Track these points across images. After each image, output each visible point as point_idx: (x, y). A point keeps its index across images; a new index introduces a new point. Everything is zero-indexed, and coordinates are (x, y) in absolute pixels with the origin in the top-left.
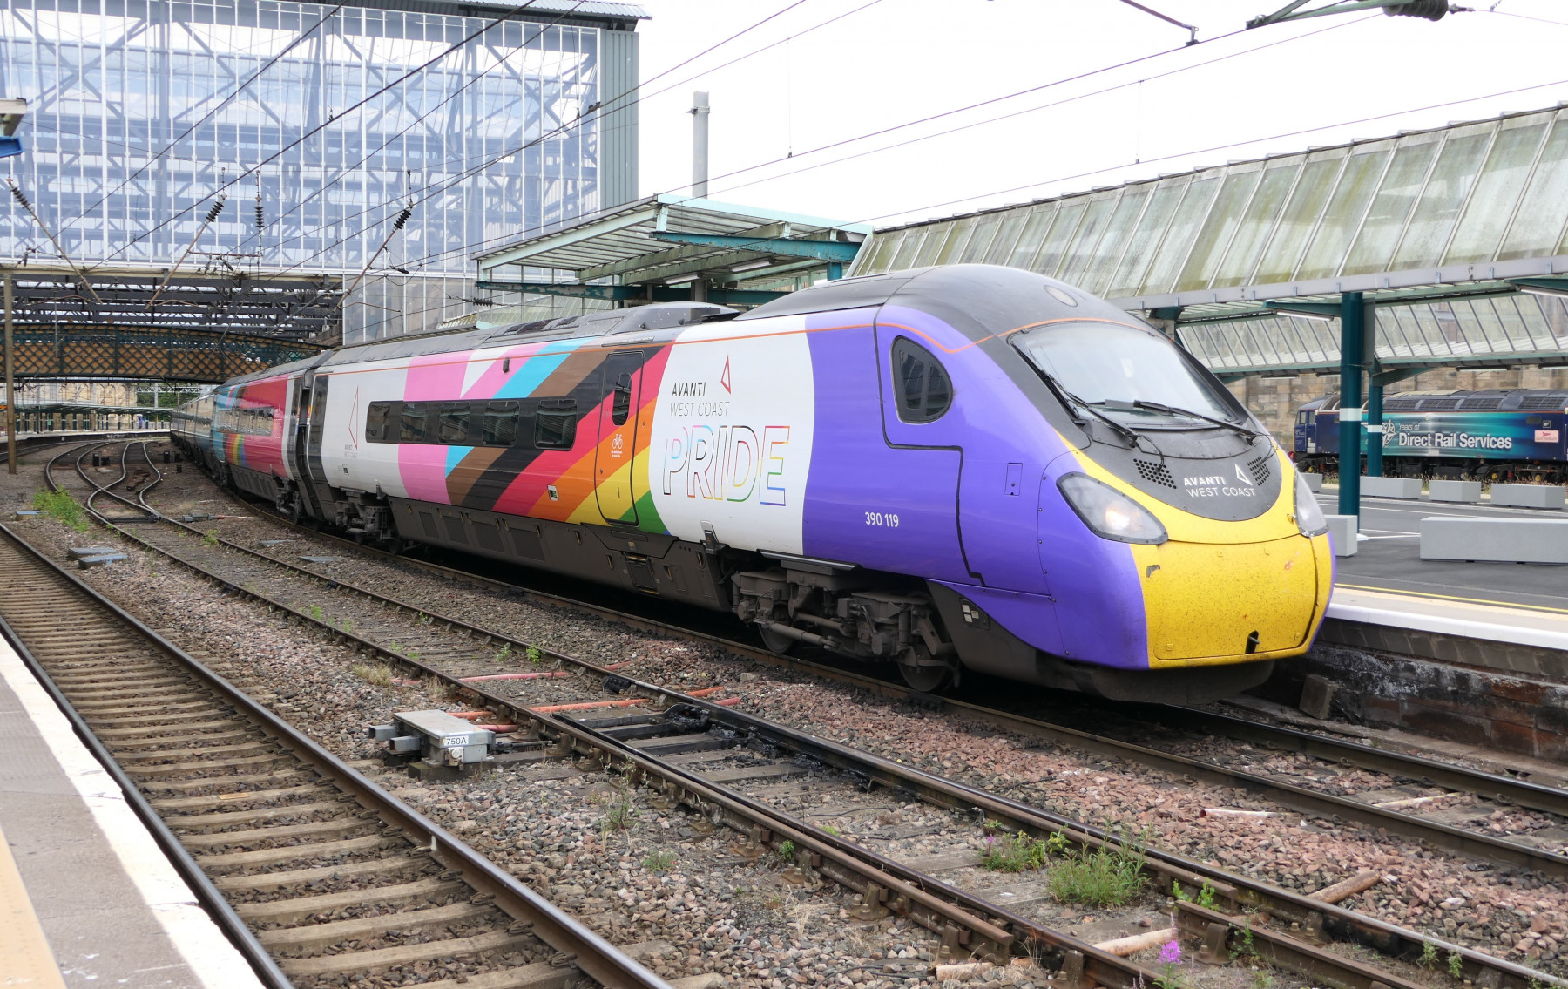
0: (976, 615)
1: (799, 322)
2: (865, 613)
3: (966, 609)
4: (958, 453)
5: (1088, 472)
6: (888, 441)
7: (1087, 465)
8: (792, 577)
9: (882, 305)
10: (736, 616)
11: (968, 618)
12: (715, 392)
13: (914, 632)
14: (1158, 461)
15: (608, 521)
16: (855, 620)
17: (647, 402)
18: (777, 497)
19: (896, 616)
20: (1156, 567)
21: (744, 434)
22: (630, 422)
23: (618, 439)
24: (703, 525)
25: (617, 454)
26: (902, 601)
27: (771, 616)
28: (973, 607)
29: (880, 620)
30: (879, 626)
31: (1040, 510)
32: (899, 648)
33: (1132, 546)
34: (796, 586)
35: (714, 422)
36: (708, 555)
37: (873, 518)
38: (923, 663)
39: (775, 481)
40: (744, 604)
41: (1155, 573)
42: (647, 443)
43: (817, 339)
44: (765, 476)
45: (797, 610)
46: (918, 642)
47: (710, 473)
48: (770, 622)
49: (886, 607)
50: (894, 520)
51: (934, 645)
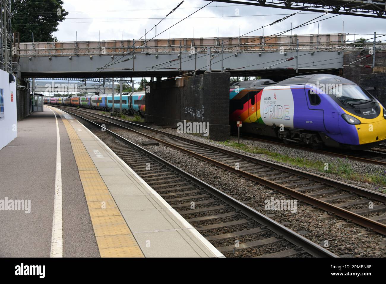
0: (328, 137)
1: (289, 87)
2: (304, 137)
3: (326, 136)
4: (322, 111)
5: (347, 113)
6: (309, 109)
7: (346, 112)
8: (292, 132)
9: (305, 84)
10: (279, 138)
11: (326, 138)
12: (273, 99)
13: (314, 140)
14: (359, 110)
15: (252, 122)
16: (303, 138)
17: (259, 101)
18: (288, 118)
19: (311, 137)
20: (360, 128)
21: (280, 107)
22: (255, 104)
23: (253, 108)
24: (273, 123)
25: (253, 110)
26: (312, 134)
27: (286, 138)
28: (327, 136)
29: (308, 138)
30: (308, 139)
31: (339, 120)
32: (311, 143)
33: (355, 125)
34: (292, 133)
35: (274, 105)
36: (274, 128)
37: (307, 122)
38: (316, 145)
39: (287, 115)
40: (280, 136)
41: (360, 129)
42: (259, 108)
43: (293, 90)
44: (285, 114)
45: (293, 137)
46: (315, 141)
47: (273, 114)
48: (286, 139)
49: (309, 136)
50: (311, 122)
51: (318, 142)
